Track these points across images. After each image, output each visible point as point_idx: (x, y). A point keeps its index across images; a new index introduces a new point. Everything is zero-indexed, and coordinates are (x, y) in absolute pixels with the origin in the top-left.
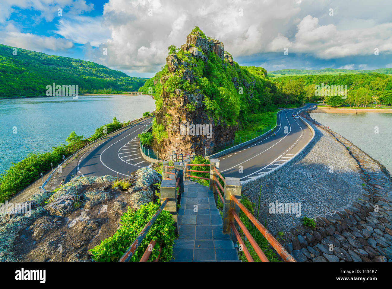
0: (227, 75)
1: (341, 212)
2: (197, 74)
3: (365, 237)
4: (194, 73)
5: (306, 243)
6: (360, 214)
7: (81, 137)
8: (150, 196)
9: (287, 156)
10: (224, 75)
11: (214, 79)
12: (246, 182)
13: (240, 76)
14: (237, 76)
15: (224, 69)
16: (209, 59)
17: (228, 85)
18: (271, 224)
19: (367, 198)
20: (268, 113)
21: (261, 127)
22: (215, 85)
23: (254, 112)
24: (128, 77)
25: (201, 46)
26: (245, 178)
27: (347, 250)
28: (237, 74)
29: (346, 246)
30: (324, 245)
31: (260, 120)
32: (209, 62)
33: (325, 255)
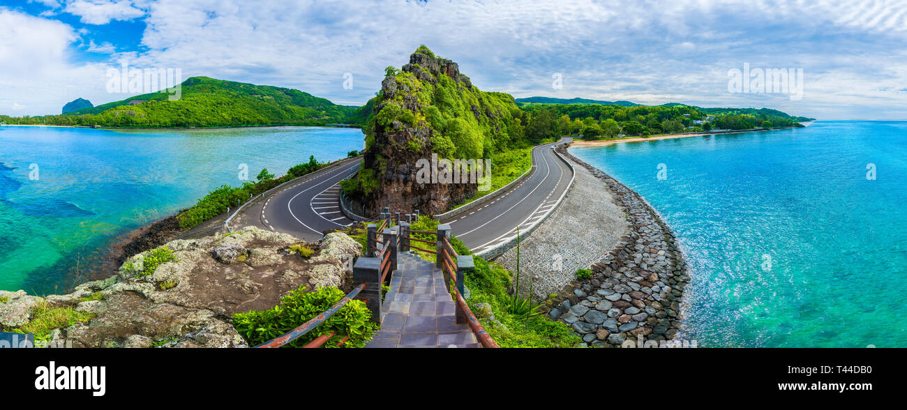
0: (464, 103)
1: (613, 251)
2: (422, 101)
3: (637, 265)
4: (419, 100)
5: (585, 294)
6: (628, 246)
7: (272, 176)
8: (340, 273)
9: (549, 204)
10: (461, 102)
11: (447, 108)
12: (497, 246)
13: (482, 104)
14: (478, 104)
15: (460, 94)
16: (439, 82)
17: (465, 114)
18: (538, 289)
19: (632, 229)
20: (520, 151)
21: (513, 170)
22: (448, 116)
23: (503, 150)
24: (334, 105)
25: (428, 67)
26: (496, 241)
27: (626, 284)
28: (477, 102)
29: (624, 280)
30: (603, 289)
31: (511, 161)
32: (439, 86)
33: (607, 297)
